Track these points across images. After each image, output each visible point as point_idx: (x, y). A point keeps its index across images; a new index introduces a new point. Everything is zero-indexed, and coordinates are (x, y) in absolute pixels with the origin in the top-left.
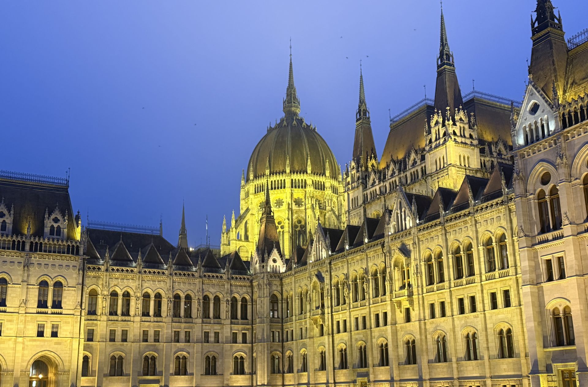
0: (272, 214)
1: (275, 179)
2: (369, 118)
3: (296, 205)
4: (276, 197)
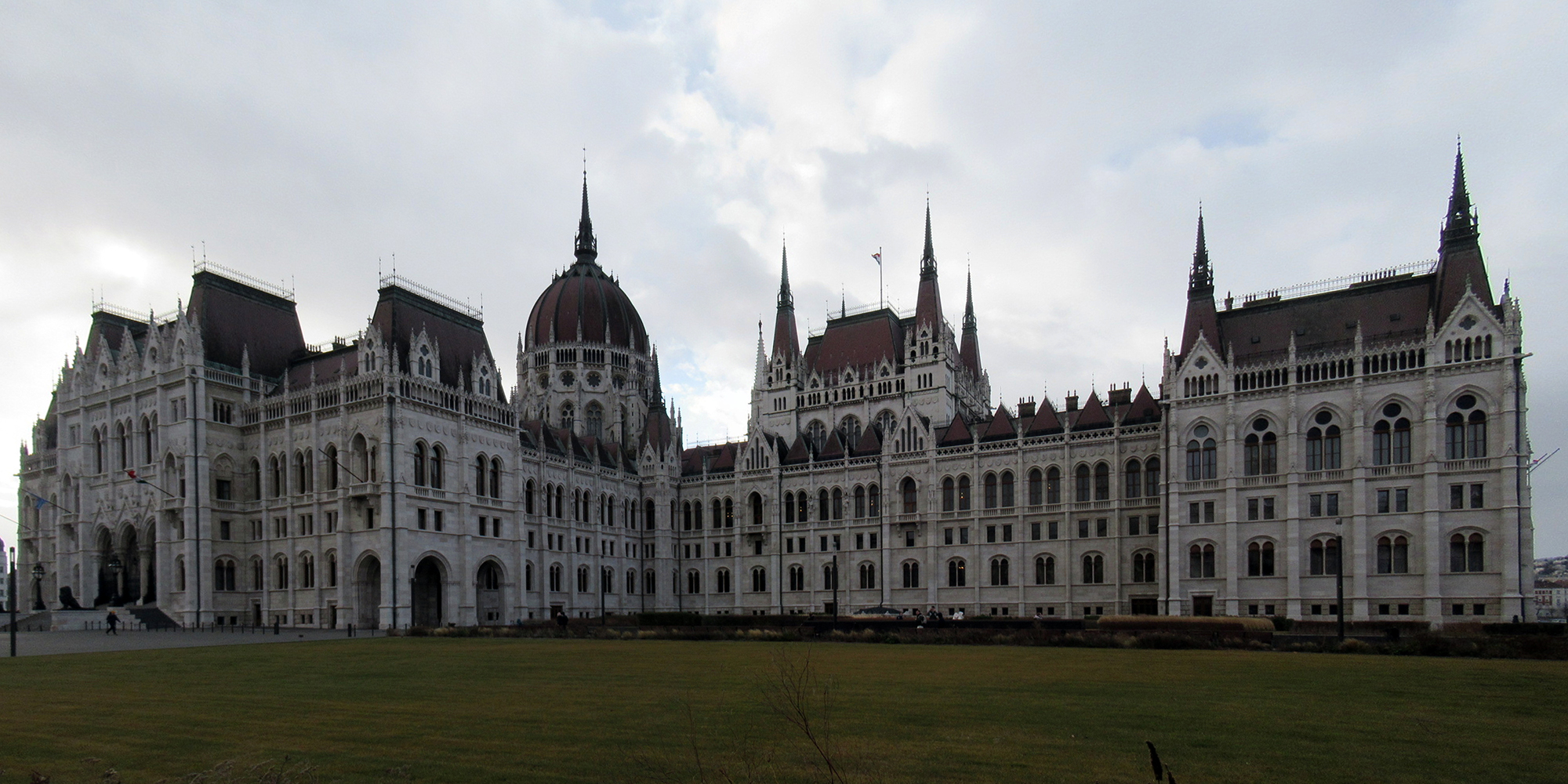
4: (590, 373)
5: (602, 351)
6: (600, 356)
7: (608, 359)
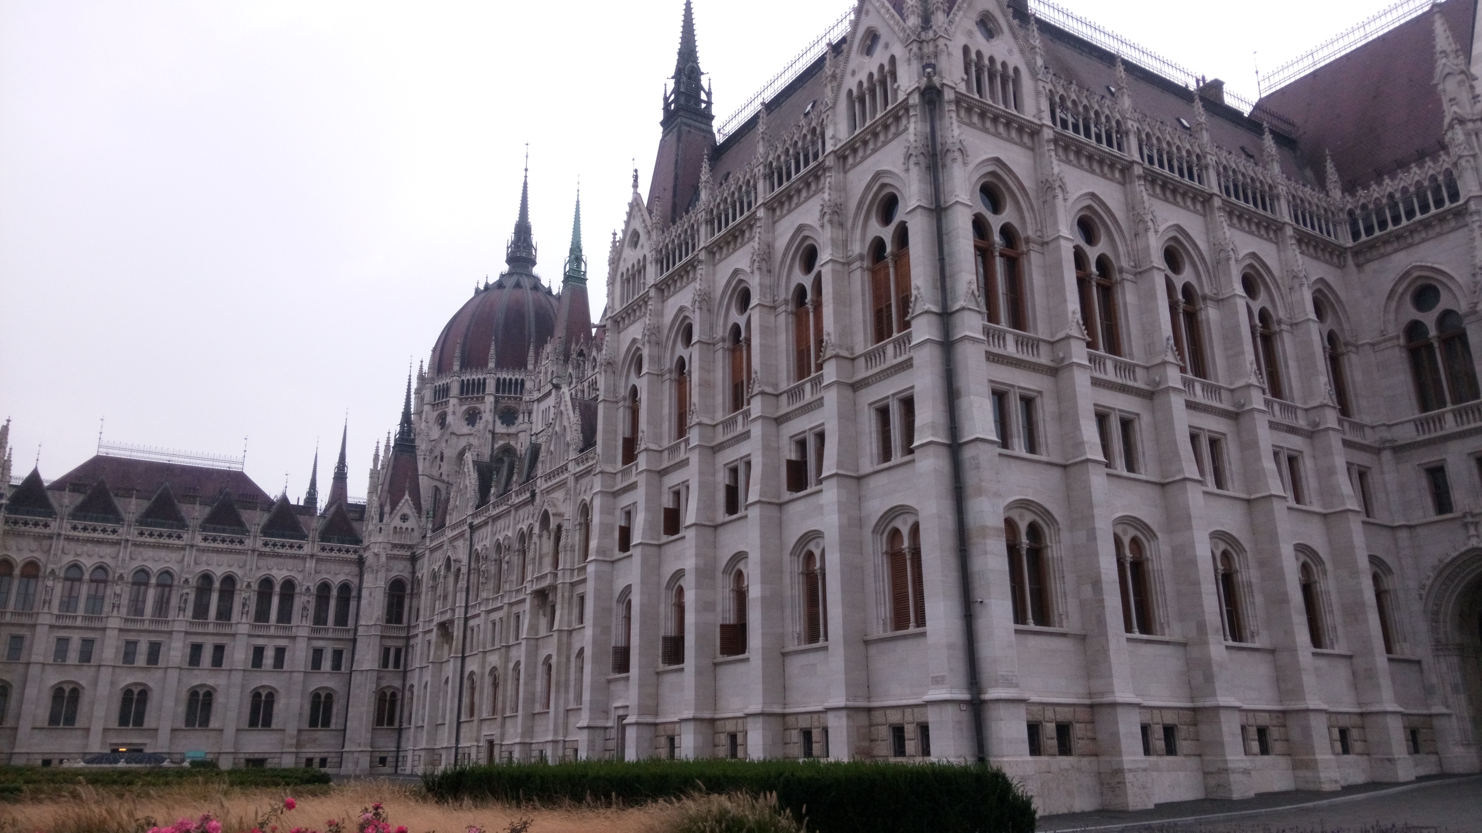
0: (412, 436)
1: (468, 377)
2: (585, 272)
3: (502, 423)
4: (468, 410)
5: (485, 379)
6: (481, 385)
7: (491, 387)
